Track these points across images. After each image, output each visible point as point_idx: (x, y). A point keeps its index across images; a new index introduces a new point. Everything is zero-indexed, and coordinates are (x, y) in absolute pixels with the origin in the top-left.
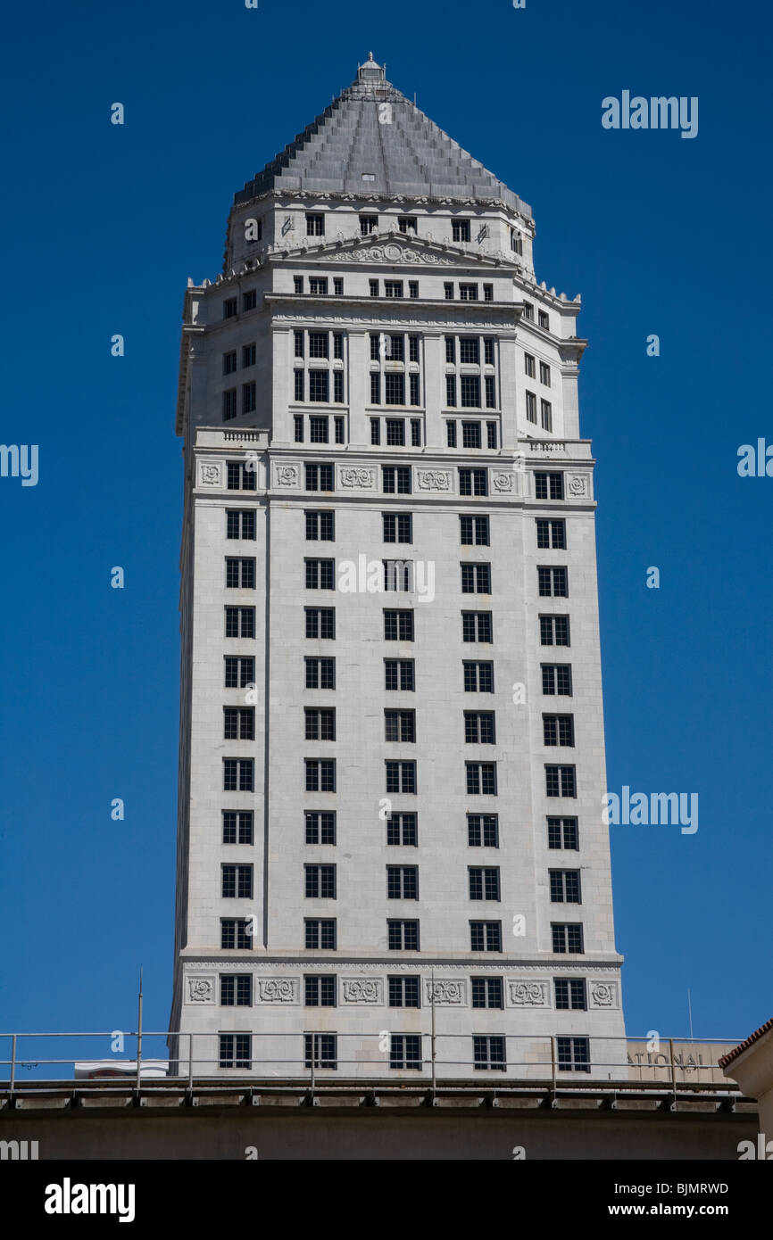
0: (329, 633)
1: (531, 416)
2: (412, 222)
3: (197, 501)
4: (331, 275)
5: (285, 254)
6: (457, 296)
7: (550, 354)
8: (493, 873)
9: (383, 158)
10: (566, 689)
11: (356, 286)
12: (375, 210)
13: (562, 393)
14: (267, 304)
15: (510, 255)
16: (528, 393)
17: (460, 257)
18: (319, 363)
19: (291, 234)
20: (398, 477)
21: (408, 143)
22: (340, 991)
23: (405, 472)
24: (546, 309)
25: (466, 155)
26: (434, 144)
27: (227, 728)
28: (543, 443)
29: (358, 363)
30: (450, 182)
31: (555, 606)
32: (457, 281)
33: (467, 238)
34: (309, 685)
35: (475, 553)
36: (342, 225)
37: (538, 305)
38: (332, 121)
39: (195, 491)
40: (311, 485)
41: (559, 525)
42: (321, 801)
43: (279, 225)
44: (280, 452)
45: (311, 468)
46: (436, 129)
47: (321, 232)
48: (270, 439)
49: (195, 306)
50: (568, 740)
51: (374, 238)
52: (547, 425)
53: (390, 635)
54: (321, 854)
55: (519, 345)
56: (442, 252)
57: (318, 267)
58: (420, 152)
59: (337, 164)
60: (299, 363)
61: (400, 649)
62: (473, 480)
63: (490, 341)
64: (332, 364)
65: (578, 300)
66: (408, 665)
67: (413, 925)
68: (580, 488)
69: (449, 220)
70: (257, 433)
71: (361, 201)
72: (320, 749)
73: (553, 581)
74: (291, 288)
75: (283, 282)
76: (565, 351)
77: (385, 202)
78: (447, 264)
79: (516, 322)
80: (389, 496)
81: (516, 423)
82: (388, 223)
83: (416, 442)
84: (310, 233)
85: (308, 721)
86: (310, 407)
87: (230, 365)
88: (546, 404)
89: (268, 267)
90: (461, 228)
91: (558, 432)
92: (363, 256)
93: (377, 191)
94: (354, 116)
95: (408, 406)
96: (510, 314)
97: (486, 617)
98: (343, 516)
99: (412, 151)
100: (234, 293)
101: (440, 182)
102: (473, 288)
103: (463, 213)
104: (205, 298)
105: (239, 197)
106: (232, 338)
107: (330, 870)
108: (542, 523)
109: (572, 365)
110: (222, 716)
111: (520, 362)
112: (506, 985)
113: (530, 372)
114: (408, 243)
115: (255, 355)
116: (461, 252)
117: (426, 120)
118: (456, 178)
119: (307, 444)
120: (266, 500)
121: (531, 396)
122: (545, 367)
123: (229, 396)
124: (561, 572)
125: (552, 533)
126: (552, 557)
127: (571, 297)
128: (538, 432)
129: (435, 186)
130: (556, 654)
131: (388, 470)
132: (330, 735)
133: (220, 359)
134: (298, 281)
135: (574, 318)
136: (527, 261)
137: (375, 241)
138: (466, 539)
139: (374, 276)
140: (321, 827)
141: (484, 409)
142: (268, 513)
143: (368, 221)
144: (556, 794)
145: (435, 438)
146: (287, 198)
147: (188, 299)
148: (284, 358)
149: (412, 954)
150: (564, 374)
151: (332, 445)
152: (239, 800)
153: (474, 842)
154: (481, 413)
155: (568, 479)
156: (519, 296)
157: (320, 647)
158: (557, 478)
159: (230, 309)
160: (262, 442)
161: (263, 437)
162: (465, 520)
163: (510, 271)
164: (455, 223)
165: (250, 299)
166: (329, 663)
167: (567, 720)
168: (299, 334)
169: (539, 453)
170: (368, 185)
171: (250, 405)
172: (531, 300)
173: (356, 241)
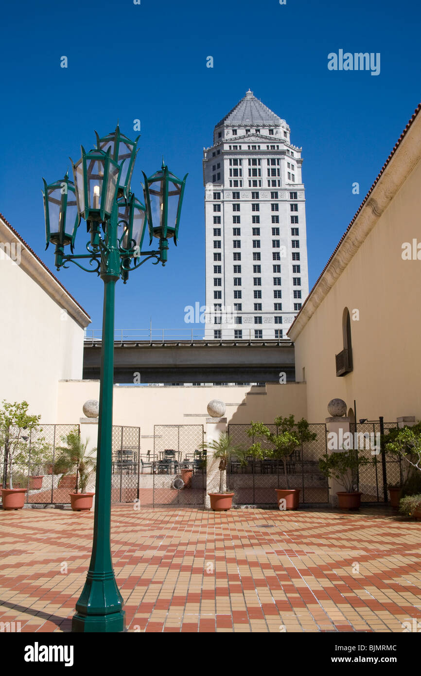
0: (239, 234)
1: (289, 178)
2: (259, 131)
3: (206, 203)
4: (238, 145)
5: (227, 140)
6: (270, 149)
7: (294, 163)
8: (280, 292)
9: (252, 115)
10: (298, 246)
11: (245, 147)
12: (249, 128)
13: (297, 172)
14: (223, 153)
15: (283, 137)
16: (288, 172)
17: (270, 139)
18: (236, 167)
19: (228, 135)
20: (255, 195)
21: (258, 111)
22: (243, 320)
23: (257, 193)
24: (293, 151)
25: (273, 113)
26: (264, 111)
27: (214, 258)
28: (293, 185)
29: (245, 167)
30: (268, 120)
31: (295, 226)
32: (270, 145)
33: (273, 134)
34: (234, 247)
35: (275, 213)
36: (241, 132)
37: (291, 150)
38: (239, 107)
39: (206, 200)
40: (234, 198)
41: (296, 205)
42: (237, 275)
43: (226, 133)
44: (226, 190)
45: (234, 193)
46: (265, 107)
47: (236, 134)
48: (224, 186)
49: (206, 154)
50: (298, 259)
51: (249, 135)
52: (293, 180)
53: (254, 234)
54: (238, 288)
55: (285, 161)
56: (266, 138)
57: (235, 143)
58: (261, 113)
59: (240, 117)
60: (231, 167)
61: (256, 238)
62: (275, 195)
63: (278, 160)
64: (239, 167)
65: (301, 148)
66: (259, 242)
67: (260, 305)
68: (301, 196)
69: (268, 130)
70: (221, 185)
71: (246, 126)
72: (237, 263)
73: (295, 220)
74: (228, 149)
75: (226, 147)
76: (298, 162)
77: (252, 126)
78: (268, 141)
79: (285, 155)
80: (253, 200)
81: (285, 180)
82: (253, 131)
83: (260, 186)
84: (233, 134)
85: (234, 256)
86: (233, 178)
87: (214, 167)
88: (293, 175)
89: (223, 144)
90: (271, 131)
91: (296, 182)
92: (246, 140)
93: (250, 123)
94: (245, 105)
95: (258, 177)
96: (283, 153)
97: (278, 229)
98: (242, 205)
99: (259, 113)
100: (215, 151)
101: (266, 120)
102: (274, 146)
103: (271, 128)
104: (208, 152)
105: (216, 127)
106: (214, 162)
107: (240, 292)
108: (292, 205)
109: (300, 165)
110: (213, 255)
111: (286, 165)
112: (283, 318)
113: (289, 167)
114: (257, 136)
115: (220, 166)
116: (271, 138)
117: (263, 105)
118: (270, 119)
119: (233, 187)
120: (223, 202)
121: (289, 173)
122: (293, 166)
123: (214, 176)
124: (297, 217)
125: (294, 208)
126: (294, 213)
127: (299, 148)
128: (291, 182)
129: (265, 121)
130: (295, 238)
131: (253, 193)
132: (239, 259)
133: (212, 167)
134: (230, 147)
135: (300, 153)
136: (288, 139)
137: (249, 136)
138: (273, 210)
139: (249, 145)
140: (238, 282)
141: (277, 177)
142: (223, 205)
143: (248, 131)
144: (295, 272)
145: (265, 185)
146: (227, 126)
147: (204, 152)
148: (227, 166)
149: (260, 311)
150: (298, 167)
151: (239, 187)
152: (218, 276)
153: (275, 284)
154: (276, 178)
155: (298, 194)
156: (285, 148)
157: (237, 238)
158: (296, 194)
159: (214, 154)
160: (222, 188)
161: (222, 186)
162: (273, 205)
163: (283, 142)
164: (270, 130)
165: (219, 152)
166: (239, 242)
167: (298, 254)
168: (230, 160)
169: (291, 187)
170: (248, 122)
171: (219, 179)
172: (289, 149)
173: (244, 136)
